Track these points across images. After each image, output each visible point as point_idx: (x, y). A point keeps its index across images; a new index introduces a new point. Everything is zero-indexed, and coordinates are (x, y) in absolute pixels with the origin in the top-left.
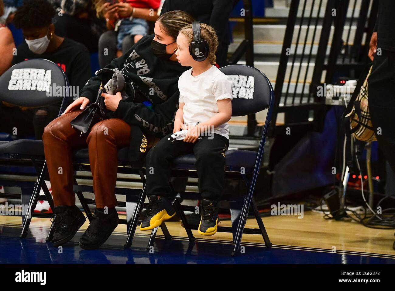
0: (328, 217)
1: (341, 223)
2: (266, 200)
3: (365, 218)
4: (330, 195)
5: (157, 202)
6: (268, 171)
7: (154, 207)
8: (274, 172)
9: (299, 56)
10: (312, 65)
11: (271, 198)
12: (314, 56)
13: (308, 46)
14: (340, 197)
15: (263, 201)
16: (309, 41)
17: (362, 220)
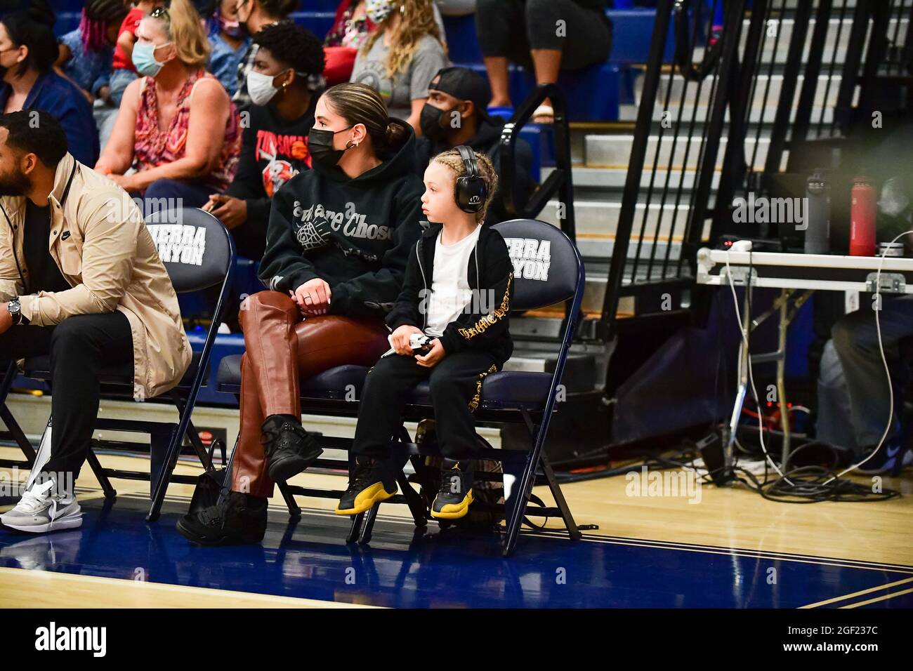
0: (706, 479)
1: (726, 492)
2: (600, 450)
3: (766, 483)
4: (707, 442)
5: (369, 467)
6: (604, 399)
7: (362, 475)
8: (614, 400)
9: (658, 191)
10: (684, 207)
11: (611, 445)
12: (687, 191)
13: (676, 174)
14: (724, 445)
15: (595, 451)
16: (678, 164)
17: (760, 486)
